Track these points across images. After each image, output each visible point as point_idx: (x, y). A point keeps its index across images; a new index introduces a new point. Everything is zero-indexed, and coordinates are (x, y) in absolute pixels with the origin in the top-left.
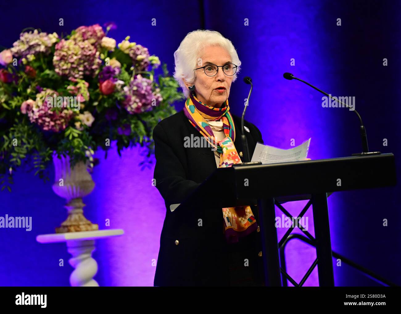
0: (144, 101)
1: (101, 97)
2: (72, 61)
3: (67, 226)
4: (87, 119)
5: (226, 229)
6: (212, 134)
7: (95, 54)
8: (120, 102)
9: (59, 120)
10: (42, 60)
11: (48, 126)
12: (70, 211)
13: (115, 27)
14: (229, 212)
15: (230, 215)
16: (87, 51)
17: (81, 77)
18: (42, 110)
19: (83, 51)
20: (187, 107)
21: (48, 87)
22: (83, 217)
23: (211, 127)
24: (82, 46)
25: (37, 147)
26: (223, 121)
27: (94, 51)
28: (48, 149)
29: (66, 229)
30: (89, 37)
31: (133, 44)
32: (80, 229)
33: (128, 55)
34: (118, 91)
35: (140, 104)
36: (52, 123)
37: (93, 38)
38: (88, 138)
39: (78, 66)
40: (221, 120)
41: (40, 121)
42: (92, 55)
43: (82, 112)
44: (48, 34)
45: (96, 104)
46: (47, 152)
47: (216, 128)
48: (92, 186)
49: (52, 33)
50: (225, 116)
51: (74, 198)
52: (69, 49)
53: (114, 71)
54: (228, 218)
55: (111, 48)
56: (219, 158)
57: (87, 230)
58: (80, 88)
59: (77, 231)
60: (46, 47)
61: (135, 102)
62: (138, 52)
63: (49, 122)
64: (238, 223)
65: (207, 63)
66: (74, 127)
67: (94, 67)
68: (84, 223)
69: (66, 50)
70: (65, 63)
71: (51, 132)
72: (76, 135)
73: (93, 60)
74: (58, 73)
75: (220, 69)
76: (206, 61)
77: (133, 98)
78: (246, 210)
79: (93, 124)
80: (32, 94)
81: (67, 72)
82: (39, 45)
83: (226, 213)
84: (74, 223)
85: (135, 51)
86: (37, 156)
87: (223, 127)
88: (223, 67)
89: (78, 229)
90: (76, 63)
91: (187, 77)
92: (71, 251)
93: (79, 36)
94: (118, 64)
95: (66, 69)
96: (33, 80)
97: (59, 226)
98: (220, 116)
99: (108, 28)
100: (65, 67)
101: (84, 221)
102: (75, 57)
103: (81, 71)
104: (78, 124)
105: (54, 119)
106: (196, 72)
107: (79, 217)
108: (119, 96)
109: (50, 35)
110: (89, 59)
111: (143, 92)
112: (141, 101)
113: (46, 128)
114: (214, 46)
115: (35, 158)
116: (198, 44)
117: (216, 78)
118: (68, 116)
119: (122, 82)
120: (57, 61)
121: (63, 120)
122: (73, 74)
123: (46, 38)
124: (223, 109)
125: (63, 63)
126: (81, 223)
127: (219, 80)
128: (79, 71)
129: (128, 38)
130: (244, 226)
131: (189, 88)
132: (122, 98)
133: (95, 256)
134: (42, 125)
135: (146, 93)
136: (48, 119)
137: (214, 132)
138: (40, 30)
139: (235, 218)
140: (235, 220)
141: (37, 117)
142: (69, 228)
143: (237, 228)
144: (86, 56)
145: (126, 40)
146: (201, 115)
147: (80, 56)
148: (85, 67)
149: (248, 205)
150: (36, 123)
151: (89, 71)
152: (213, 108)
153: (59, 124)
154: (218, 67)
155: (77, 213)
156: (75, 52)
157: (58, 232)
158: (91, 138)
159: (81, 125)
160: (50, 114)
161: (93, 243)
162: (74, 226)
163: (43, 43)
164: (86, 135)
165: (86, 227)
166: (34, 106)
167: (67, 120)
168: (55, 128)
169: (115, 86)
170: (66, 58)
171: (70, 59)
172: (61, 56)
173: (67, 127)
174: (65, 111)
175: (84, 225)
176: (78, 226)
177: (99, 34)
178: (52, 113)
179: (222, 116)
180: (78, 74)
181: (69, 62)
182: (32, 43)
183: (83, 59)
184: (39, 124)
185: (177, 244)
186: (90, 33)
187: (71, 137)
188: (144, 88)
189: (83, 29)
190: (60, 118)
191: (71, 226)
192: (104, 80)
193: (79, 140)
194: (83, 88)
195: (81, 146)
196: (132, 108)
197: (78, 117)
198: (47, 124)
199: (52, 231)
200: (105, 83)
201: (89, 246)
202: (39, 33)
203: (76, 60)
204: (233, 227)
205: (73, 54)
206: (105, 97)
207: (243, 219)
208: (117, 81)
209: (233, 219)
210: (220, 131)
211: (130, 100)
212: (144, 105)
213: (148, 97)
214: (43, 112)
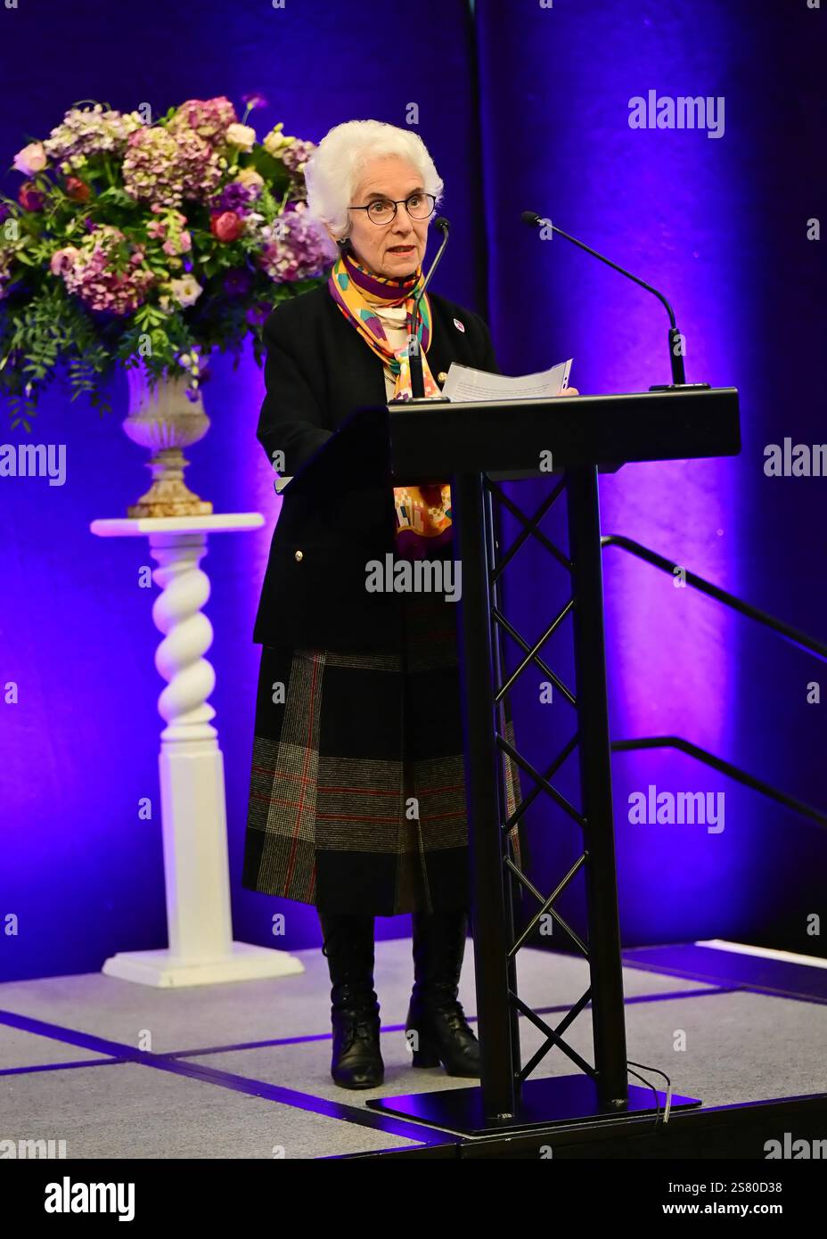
0: (302, 256)
1: (214, 245)
2: (158, 170)
3: (147, 505)
4: (186, 290)
5: (399, 530)
6: (382, 334)
7: (207, 159)
8: (253, 257)
9: (126, 291)
10: (107, 166)
11: (102, 302)
12: (157, 474)
13: (264, 103)
14: (406, 497)
15: (409, 503)
16: (190, 150)
17: (178, 204)
18: (90, 268)
19: (182, 151)
20: (335, 277)
21: (109, 223)
22: (182, 488)
23: (382, 321)
24: (181, 141)
25: (79, 344)
26: (407, 306)
27: (205, 153)
28: (101, 348)
29: (145, 511)
30: (203, 123)
31: (290, 140)
32: (176, 511)
33: (280, 161)
34: (250, 236)
35: (294, 263)
36: (110, 297)
37: (212, 125)
38: (182, 329)
39: (171, 183)
40: (404, 305)
41: (86, 291)
42: (201, 159)
43: (176, 274)
44: (122, 114)
45: (205, 259)
46: (99, 354)
47: (391, 322)
48: (201, 425)
49: (129, 113)
50: (413, 297)
51: (165, 449)
52: (154, 145)
53: (248, 194)
54: (403, 509)
55: (246, 146)
56: (395, 383)
57: (188, 514)
58: (167, 227)
59: (167, 515)
60: (116, 140)
61: (285, 258)
62: (302, 157)
63: (103, 294)
64: (427, 519)
65: (374, 195)
66: (156, 305)
67: (205, 184)
68: (183, 499)
69: (147, 147)
70: (146, 174)
71: (108, 314)
72: (156, 323)
73: (203, 170)
74: (132, 194)
75: (401, 207)
76: (371, 192)
77: (281, 250)
78: (442, 494)
79: (200, 300)
80: (77, 235)
81: (148, 193)
82: (101, 136)
83: (400, 499)
84: (162, 499)
85: (295, 154)
86: (80, 363)
87: (406, 320)
88: (406, 202)
89: (170, 512)
90: (167, 174)
91: (333, 222)
92: (155, 555)
93: (182, 122)
94: (258, 179)
95: (147, 187)
96: (81, 206)
97: (134, 503)
98: (401, 297)
99: (250, 106)
100: (143, 183)
101: (185, 494)
102: (165, 164)
103: (177, 192)
104: (164, 300)
105: (114, 289)
106: (350, 215)
107: (175, 487)
108: (250, 245)
109: (126, 117)
110: (195, 167)
111: (301, 238)
112: (296, 258)
113: (97, 307)
114: (385, 159)
115: (75, 367)
116: (352, 156)
117: (392, 226)
118: (144, 283)
119: (259, 218)
120: (130, 169)
121: (132, 292)
122: (161, 197)
123: (116, 123)
124: (407, 283)
125: (140, 174)
126: (176, 500)
127: (399, 233)
128: (174, 192)
129: (280, 126)
130: (437, 526)
131: (338, 242)
132: (257, 249)
133: (205, 565)
134: (91, 299)
135: (308, 242)
136: (101, 289)
137: (386, 329)
138: (107, 105)
139: (420, 510)
140: (419, 513)
141: (81, 283)
142: (152, 508)
143: (425, 529)
144: (189, 161)
145: (275, 132)
146: (361, 293)
147: (175, 162)
148: (185, 183)
149: (446, 483)
150: (77, 294)
151: (195, 192)
152: (386, 282)
153: (123, 299)
154: (395, 203)
155: (170, 479)
156: (166, 154)
157: (133, 517)
158: (186, 328)
159: (171, 303)
160: (106, 278)
161: (203, 540)
162: (162, 504)
163: (110, 132)
164: (178, 324)
165: (186, 509)
166: (77, 260)
167: (140, 290)
168: (115, 306)
169: (244, 224)
170: (147, 165)
171: (156, 165)
172: (138, 159)
173: (141, 306)
174: (139, 273)
175: (182, 503)
176: (171, 505)
177: (224, 117)
178: (109, 275)
179: (405, 297)
180: (171, 197)
181: (154, 174)
182: (83, 133)
183: (182, 168)
184: (84, 297)
185: (298, 559)
186: (205, 115)
187: (145, 327)
188: (305, 231)
189: (192, 105)
190: (127, 287)
191: (154, 504)
192: (220, 211)
193: (161, 332)
194: (173, 227)
195: (165, 345)
196: (278, 271)
197: (165, 286)
198: (99, 297)
199: (122, 514)
200: (223, 219)
201: (195, 546)
202: (105, 110)
203: (166, 169)
204: (413, 527)
205: (162, 156)
206: (222, 246)
207: (438, 511)
208: (249, 214)
209: (416, 511)
210: (400, 328)
211: (274, 254)
212: (303, 264)
213: (311, 250)
214: (92, 273)
